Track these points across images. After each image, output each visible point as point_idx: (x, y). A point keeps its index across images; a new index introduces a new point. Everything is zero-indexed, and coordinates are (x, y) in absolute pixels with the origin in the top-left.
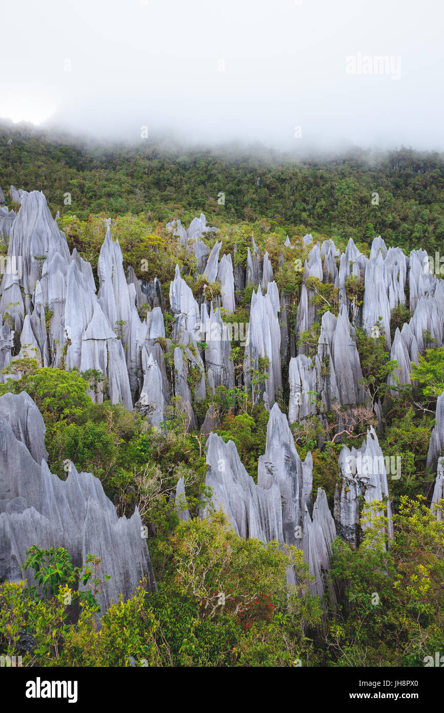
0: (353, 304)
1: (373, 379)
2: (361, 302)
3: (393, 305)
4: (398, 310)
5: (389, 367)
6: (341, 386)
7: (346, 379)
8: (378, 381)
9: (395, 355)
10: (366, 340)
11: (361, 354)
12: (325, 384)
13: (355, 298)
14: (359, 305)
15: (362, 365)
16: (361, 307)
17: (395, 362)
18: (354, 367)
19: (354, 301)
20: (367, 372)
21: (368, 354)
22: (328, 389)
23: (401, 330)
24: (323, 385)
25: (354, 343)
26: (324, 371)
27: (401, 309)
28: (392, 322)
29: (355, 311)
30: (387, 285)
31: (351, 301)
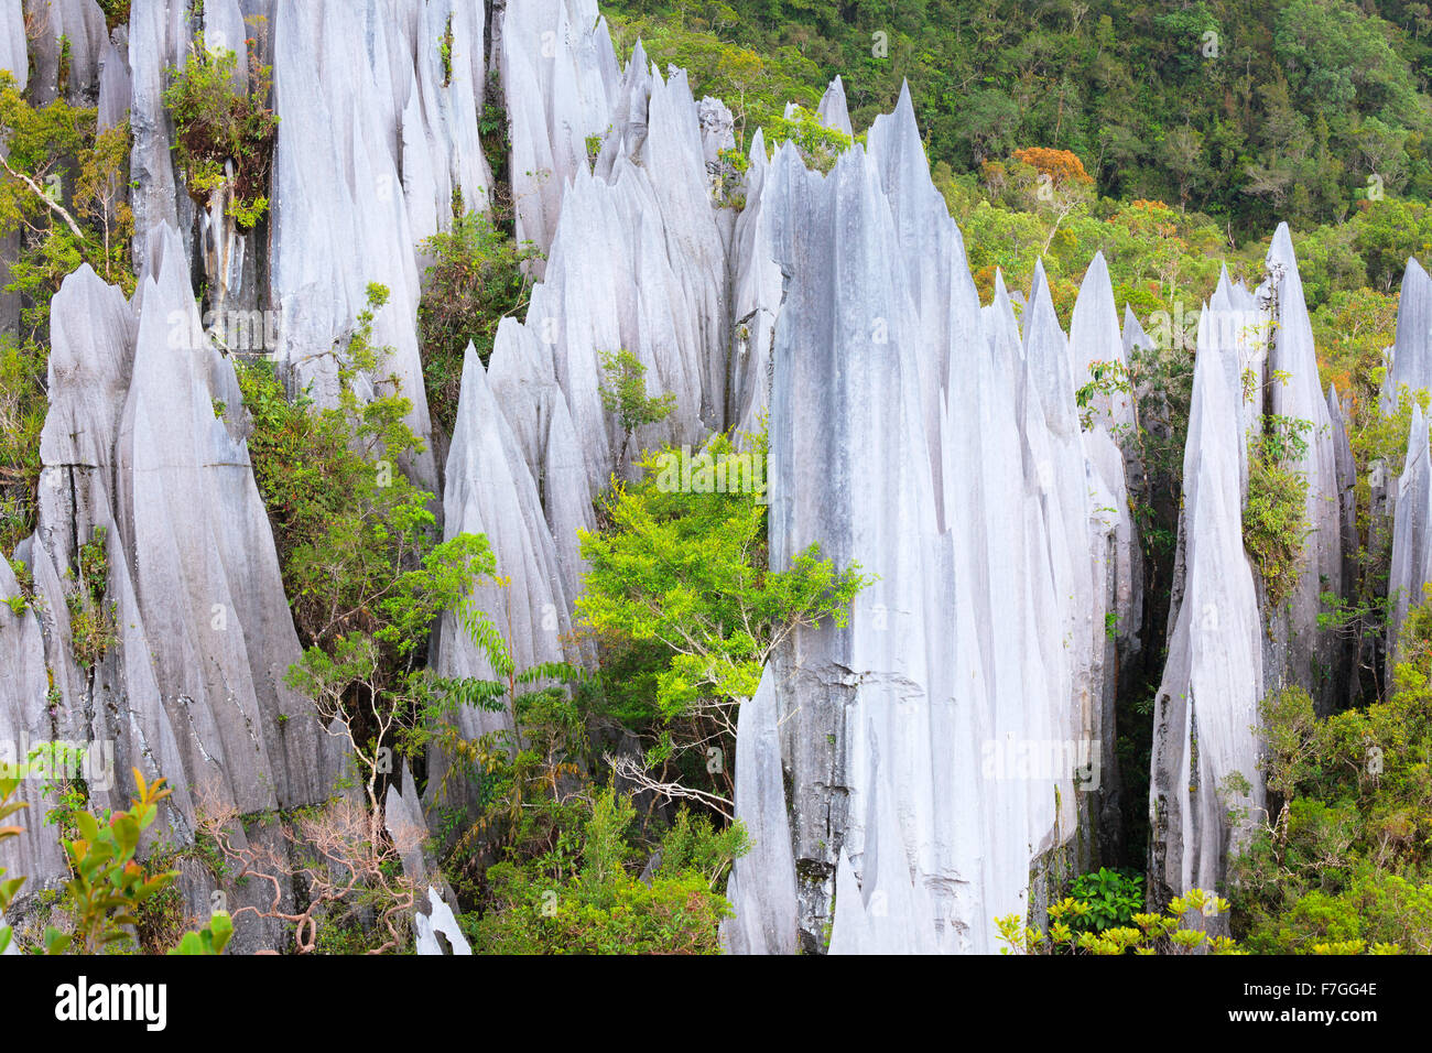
0: (214, 220)
1: (362, 654)
2: (260, 203)
3: (426, 218)
4: (457, 246)
5: (447, 578)
6: (183, 709)
7: (210, 667)
8: (393, 664)
9: (471, 508)
10: (299, 427)
11: (278, 515)
12: (98, 706)
13: (221, 182)
14: (250, 220)
15: (289, 581)
16: (259, 236)
17: (478, 547)
18: (246, 597)
19: (216, 202)
20: (320, 615)
21: (313, 508)
22: (116, 733)
23: (485, 359)
24: (89, 715)
25: (241, 450)
26: (89, 630)
27: (473, 239)
28: (427, 314)
29: (229, 258)
30: (390, 108)
31: (202, 199)
